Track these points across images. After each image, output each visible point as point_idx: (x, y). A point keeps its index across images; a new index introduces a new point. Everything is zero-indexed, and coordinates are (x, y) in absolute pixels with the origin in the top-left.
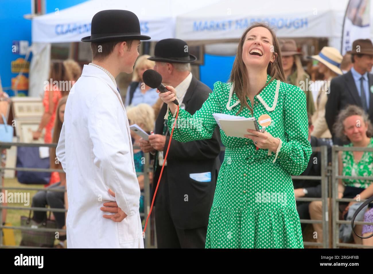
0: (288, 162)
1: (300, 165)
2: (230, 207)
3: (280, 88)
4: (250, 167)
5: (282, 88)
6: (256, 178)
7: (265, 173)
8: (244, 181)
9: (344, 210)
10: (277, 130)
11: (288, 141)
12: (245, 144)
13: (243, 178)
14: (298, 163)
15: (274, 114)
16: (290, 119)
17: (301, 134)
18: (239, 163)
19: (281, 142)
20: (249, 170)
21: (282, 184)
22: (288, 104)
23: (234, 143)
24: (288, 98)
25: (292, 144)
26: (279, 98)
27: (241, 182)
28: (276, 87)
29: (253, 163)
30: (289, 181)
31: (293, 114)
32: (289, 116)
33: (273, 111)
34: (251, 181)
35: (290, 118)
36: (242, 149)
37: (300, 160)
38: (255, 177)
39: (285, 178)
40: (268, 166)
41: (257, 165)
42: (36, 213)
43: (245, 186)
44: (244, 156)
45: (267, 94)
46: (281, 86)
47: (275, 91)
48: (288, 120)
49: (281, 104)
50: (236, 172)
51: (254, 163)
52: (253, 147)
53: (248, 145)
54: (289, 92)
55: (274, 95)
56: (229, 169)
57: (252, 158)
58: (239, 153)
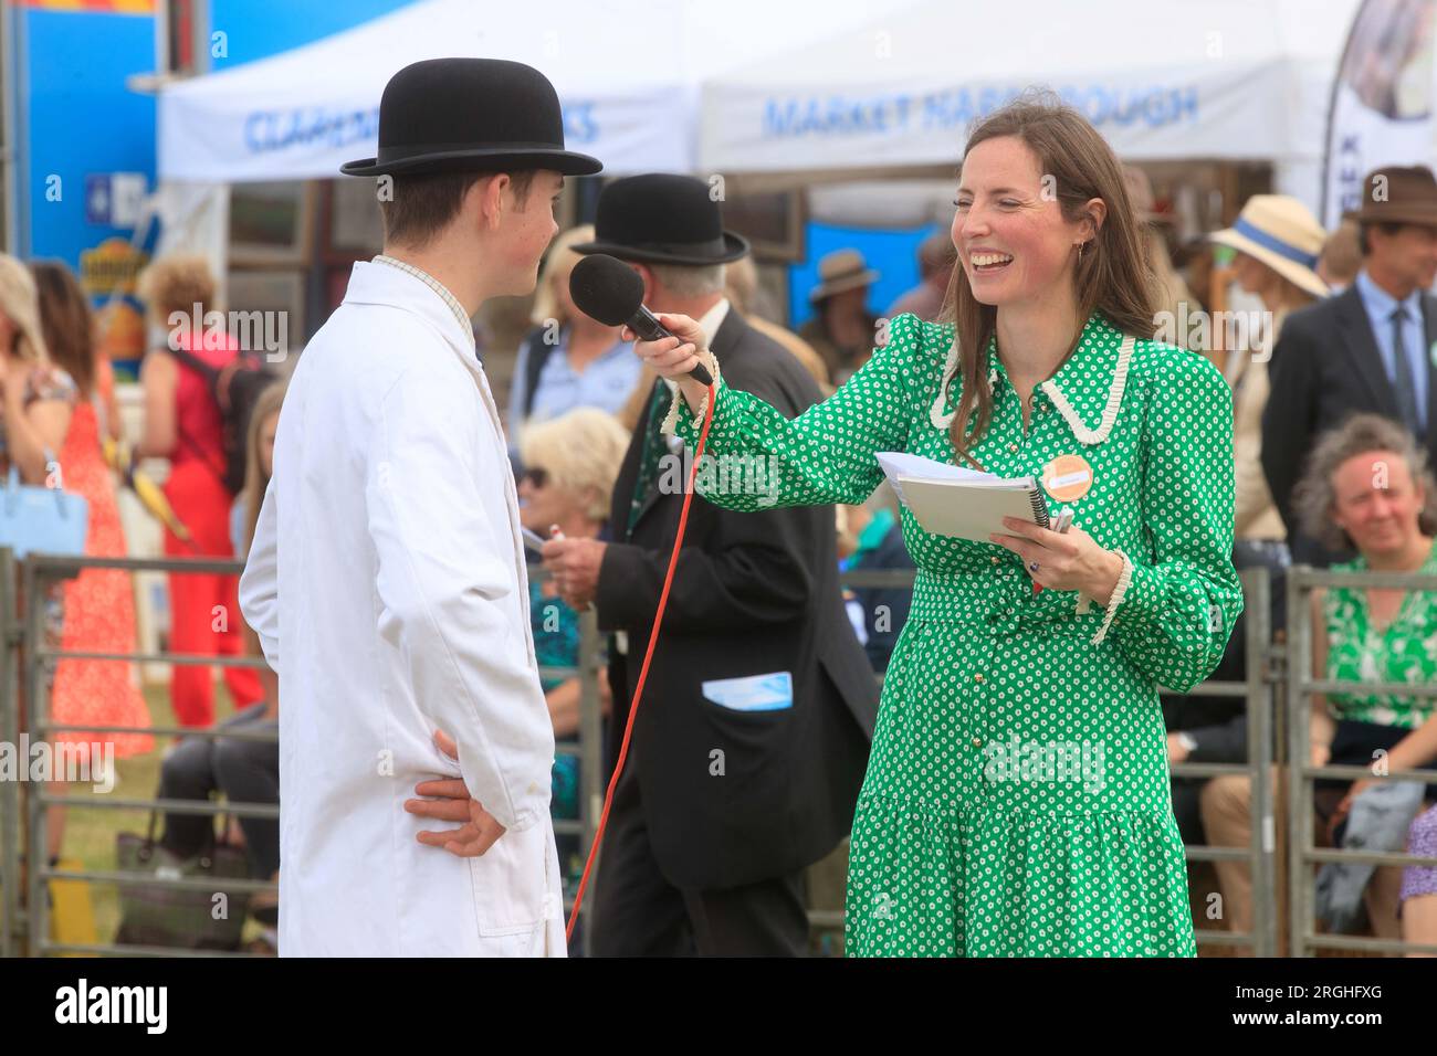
0: (1149, 640)
1: (1195, 653)
2: (925, 796)
3: (1134, 360)
4: (1003, 651)
5: (1143, 358)
6: (1019, 691)
7: (1055, 675)
8: (976, 703)
9: (1335, 810)
10: (1112, 519)
11: (1155, 560)
12: (990, 562)
13: (971, 689)
14: (1190, 648)
15: (1104, 453)
16: (1165, 476)
17: (1204, 536)
18: (963, 632)
19: (1130, 566)
20: (998, 660)
21: (1118, 723)
22: (1160, 418)
23: (948, 553)
24: (1160, 397)
25: (1170, 574)
26: (1126, 397)
27: (965, 706)
28: (1118, 354)
29: (1012, 634)
30: (1147, 711)
31: (1177, 461)
32: (1162, 466)
33: (1102, 443)
34: (1001, 702)
35: (1167, 473)
36: (979, 582)
37: (1199, 638)
38: (1016, 687)
39: (1131, 699)
40: (1071, 648)
41: (1026, 644)
42: (174, 820)
43: (981, 720)
44: (983, 608)
45: (1083, 379)
46: (1140, 351)
47: (1115, 369)
48: (1160, 479)
49: (1134, 417)
50: (948, 665)
51: (1019, 637)
52: (1016, 577)
53: (998, 566)
54: (1165, 377)
55: (1107, 385)
56: (925, 651)
57: (1010, 619)
58: (967, 594)
